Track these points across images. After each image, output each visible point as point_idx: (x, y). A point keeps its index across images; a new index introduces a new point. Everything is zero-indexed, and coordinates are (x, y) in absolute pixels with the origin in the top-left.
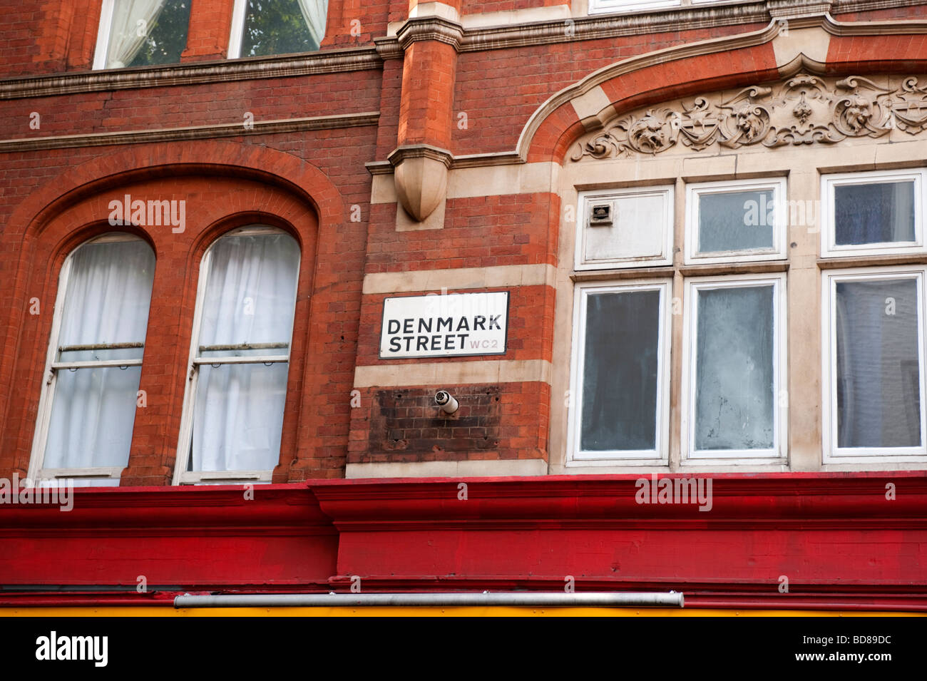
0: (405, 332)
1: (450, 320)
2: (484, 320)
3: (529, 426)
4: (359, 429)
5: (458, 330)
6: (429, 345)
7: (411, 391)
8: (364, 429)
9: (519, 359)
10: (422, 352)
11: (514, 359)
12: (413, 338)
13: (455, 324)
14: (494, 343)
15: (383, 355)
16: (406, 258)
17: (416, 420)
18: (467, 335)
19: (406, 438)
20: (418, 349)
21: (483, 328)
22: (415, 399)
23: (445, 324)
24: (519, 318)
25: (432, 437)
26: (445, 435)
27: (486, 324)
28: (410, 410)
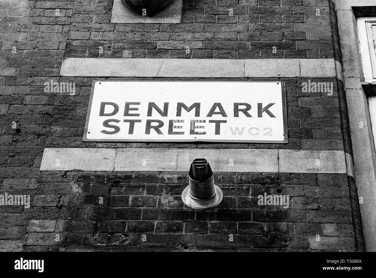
0: (126, 114)
1: (197, 106)
2: (249, 107)
3: (338, 224)
4: (46, 219)
5: (210, 115)
6: (165, 129)
7: (136, 177)
8: (56, 219)
9: (308, 149)
10: (153, 136)
11: (300, 149)
12: (140, 121)
13: (205, 110)
14: (267, 131)
15: (89, 137)
16: (126, 46)
17: (146, 212)
18: (225, 122)
19: (129, 230)
20: (148, 132)
21: (248, 115)
22: (143, 187)
23: (188, 110)
24: (302, 108)
25: (174, 231)
26: (197, 229)
27: (254, 111)
28: (135, 199)
